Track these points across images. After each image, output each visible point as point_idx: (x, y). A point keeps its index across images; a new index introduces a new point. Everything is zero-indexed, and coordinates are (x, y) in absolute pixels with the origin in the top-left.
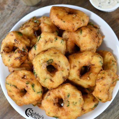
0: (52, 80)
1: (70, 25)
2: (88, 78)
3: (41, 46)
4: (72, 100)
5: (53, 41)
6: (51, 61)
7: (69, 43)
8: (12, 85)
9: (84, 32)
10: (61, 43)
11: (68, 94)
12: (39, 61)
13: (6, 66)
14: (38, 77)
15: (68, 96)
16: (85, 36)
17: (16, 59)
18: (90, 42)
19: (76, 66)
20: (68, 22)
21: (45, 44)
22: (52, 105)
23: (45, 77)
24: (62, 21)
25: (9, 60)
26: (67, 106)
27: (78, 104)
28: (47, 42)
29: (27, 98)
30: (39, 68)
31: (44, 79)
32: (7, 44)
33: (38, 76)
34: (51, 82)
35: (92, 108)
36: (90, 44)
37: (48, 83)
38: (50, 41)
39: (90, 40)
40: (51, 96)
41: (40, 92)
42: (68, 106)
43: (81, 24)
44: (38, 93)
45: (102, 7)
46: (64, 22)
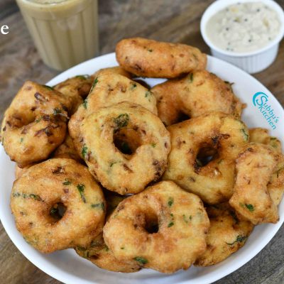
0: (129, 166)
1: (166, 57)
2: (216, 173)
3: (99, 97)
4: (179, 211)
5: (127, 89)
6: (125, 117)
7: (164, 106)
8: (28, 195)
9: (198, 76)
10: (146, 96)
11: (170, 198)
12: (96, 121)
13: (13, 160)
14: (93, 158)
15: (170, 203)
16: (201, 84)
17: (38, 133)
18: (214, 96)
19: (184, 142)
20: (161, 51)
21: (109, 93)
22: (130, 228)
23: (111, 158)
24: (145, 51)
25: (22, 139)
26: (169, 227)
27: (196, 221)
28: (112, 90)
29: (67, 224)
30: (95, 136)
31: (108, 164)
32: (17, 111)
33: (92, 155)
34: (126, 172)
35: (231, 243)
36: (215, 100)
37: (120, 174)
38: (120, 89)
39: (214, 90)
40: (128, 209)
41: (97, 205)
42: (172, 224)
43: (191, 60)
44: (93, 206)
45: (235, 49)
46: (151, 51)
